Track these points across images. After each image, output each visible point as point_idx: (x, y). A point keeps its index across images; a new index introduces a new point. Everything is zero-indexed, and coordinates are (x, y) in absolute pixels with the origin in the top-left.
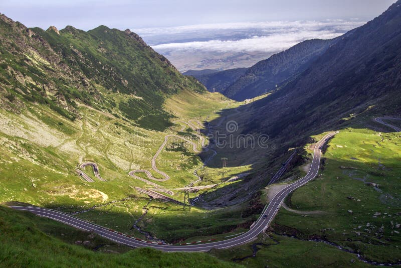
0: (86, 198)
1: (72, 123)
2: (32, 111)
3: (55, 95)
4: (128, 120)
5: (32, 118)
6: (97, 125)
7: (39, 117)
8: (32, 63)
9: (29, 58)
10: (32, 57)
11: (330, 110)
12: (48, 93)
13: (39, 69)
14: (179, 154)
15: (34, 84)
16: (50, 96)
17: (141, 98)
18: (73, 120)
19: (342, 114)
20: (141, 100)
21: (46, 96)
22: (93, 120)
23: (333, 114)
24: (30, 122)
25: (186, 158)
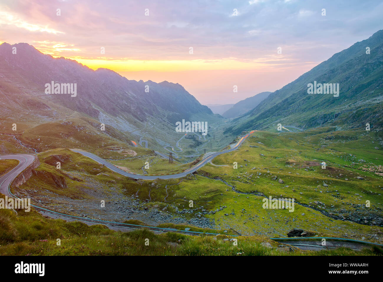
0: (126, 153)
1: (141, 123)
2: (123, 116)
3: (135, 109)
4: (170, 123)
5: (121, 119)
6: (154, 124)
7: (125, 119)
8: (128, 95)
9: (127, 92)
10: (129, 92)
11: (264, 123)
12: (132, 108)
13: (131, 97)
14: (191, 140)
15: (126, 104)
16: (133, 110)
17: (179, 114)
18: (142, 121)
19: (269, 125)
20: (178, 114)
21: (131, 110)
22: (152, 122)
23: (264, 125)
24: (120, 120)
25: (194, 142)
